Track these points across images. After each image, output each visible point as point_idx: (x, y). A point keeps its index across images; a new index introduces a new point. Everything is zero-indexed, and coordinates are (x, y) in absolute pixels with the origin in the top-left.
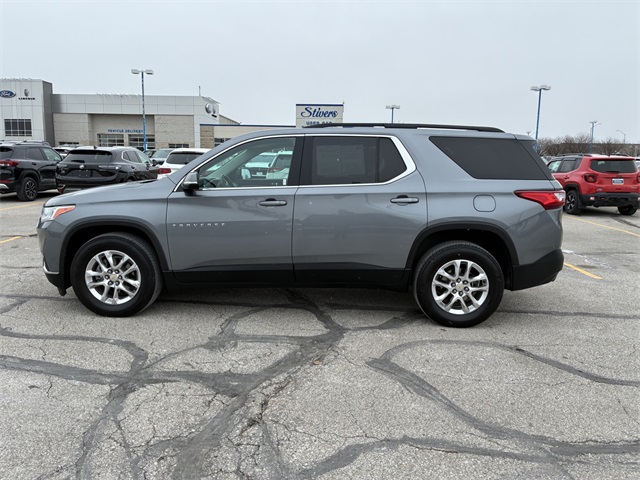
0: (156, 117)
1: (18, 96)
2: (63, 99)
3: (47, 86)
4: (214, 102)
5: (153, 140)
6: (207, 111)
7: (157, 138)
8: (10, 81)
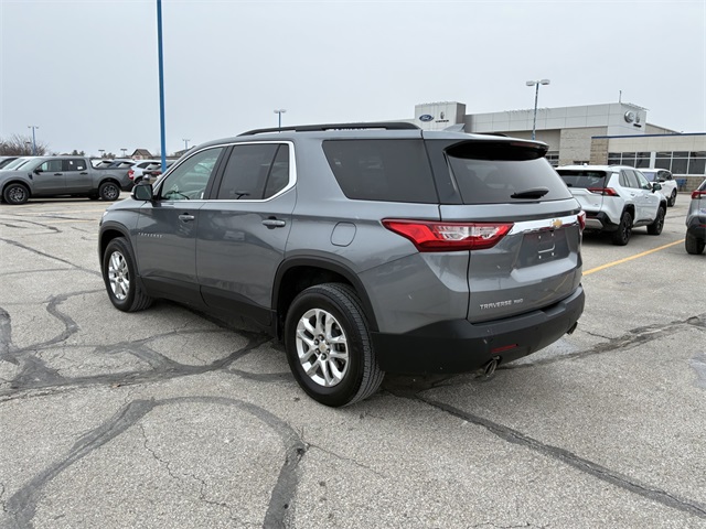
0: (562, 132)
1: (436, 119)
2: (474, 120)
3: (461, 107)
4: (637, 109)
5: (557, 157)
6: (627, 120)
7: (560, 155)
8: (430, 105)
